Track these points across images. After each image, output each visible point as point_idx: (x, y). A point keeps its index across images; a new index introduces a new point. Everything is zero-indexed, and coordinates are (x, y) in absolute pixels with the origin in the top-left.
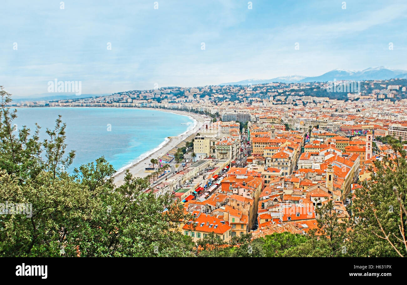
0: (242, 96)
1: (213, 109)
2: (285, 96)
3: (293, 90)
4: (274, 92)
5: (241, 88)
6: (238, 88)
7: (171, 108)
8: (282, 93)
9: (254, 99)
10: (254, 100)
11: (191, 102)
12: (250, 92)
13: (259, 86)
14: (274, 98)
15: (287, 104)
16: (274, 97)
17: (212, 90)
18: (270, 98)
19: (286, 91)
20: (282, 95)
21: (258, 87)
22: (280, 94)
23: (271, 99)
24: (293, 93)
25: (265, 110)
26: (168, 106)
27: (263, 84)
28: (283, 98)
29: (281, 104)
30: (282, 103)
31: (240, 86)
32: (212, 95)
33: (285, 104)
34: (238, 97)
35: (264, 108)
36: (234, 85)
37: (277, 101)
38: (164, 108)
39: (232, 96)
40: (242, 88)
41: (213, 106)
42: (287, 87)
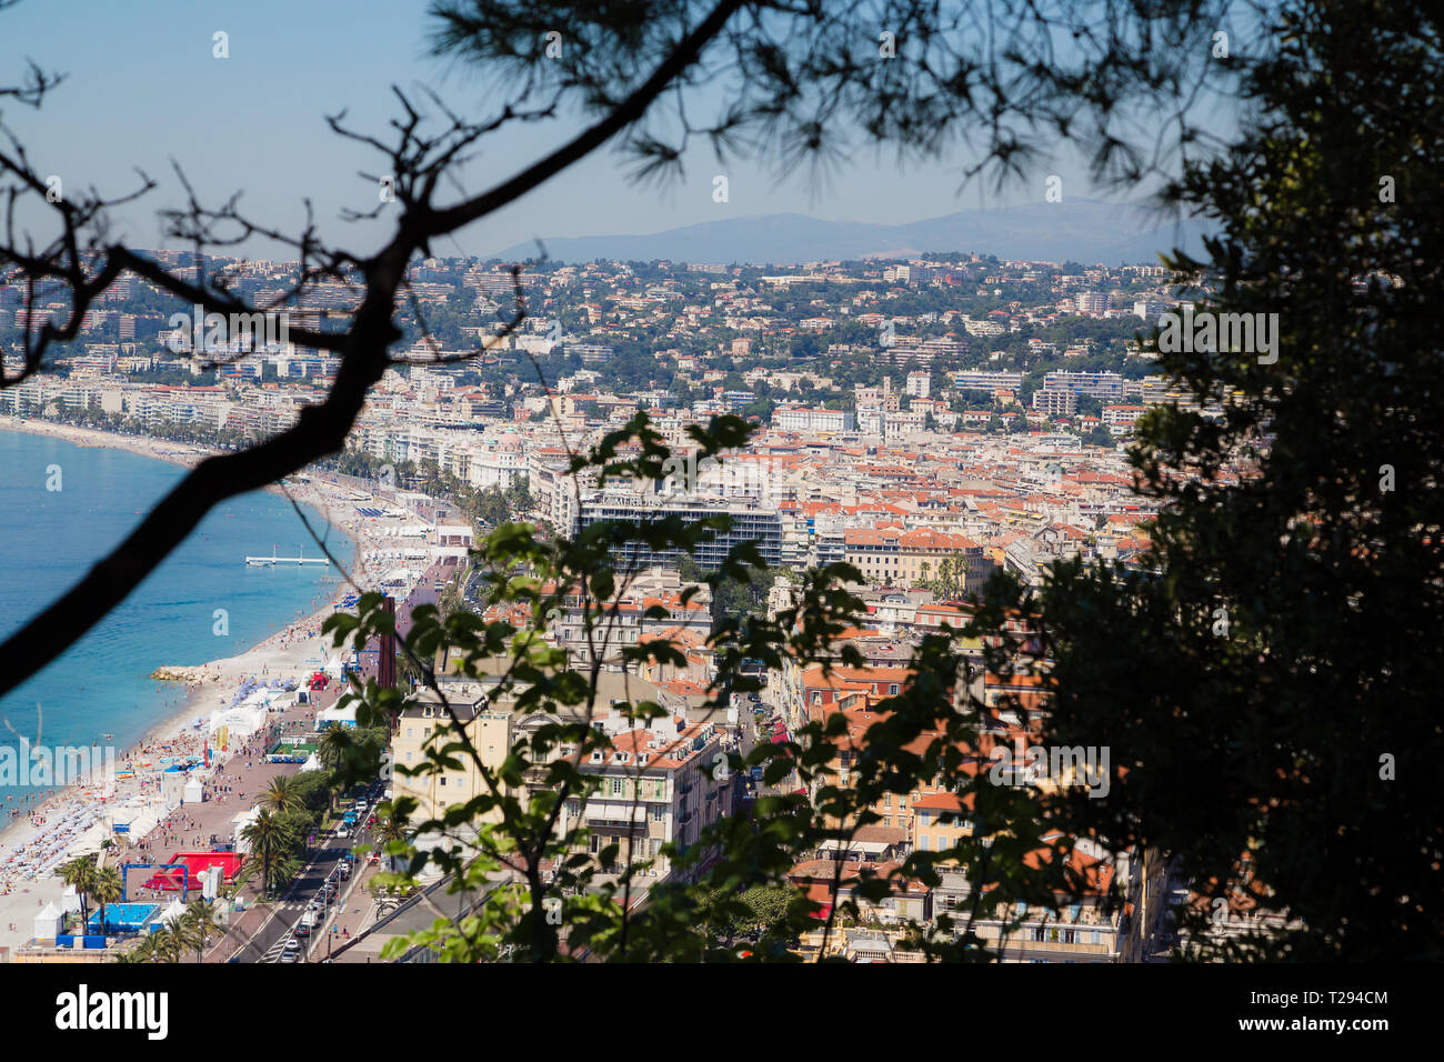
0: (696, 350)
1: (484, 449)
2: (1017, 366)
3: (1078, 328)
4: (938, 330)
5: (691, 297)
6: (661, 292)
7: (152, 422)
8: (1001, 342)
9: (786, 380)
10: (787, 386)
11: (310, 377)
12: (754, 324)
13: (819, 278)
14: (938, 384)
15: (1036, 429)
16: (938, 368)
17: (471, 295)
18: (912, 380)
19: (1028, 332)
20: (995, 357)
21: (814, 286)
22: (974, 352)
23: (919, 384)
24: (1078, 350)
25: (875, 473)
26: (125, 409)
27: (849, 267)
28: (1004, 385)
29: (992, 429)
30: (1001, 425)
31: (681, 274)
32: (470, 331)
33: (1021, 427)
34: (668, 359)
35: (866, 460)
36: (632, 265)
37: (957, 407)
38: (96, 417)
39: (617, 350)
40: (693, 287)
41: (478, 420)
42: (1031, 295)
